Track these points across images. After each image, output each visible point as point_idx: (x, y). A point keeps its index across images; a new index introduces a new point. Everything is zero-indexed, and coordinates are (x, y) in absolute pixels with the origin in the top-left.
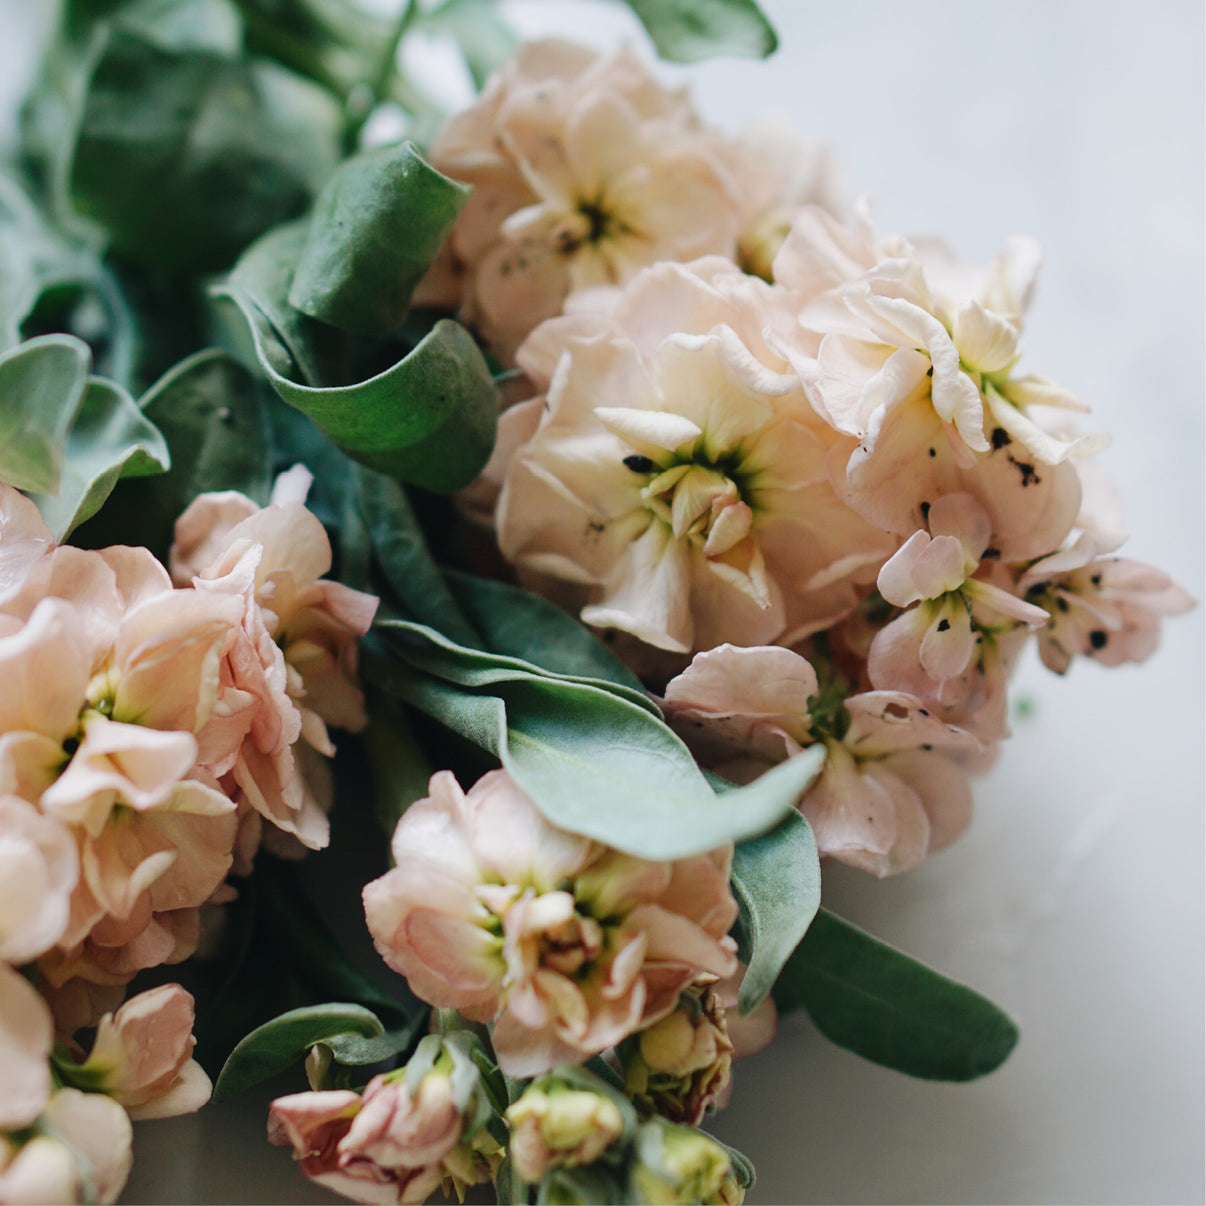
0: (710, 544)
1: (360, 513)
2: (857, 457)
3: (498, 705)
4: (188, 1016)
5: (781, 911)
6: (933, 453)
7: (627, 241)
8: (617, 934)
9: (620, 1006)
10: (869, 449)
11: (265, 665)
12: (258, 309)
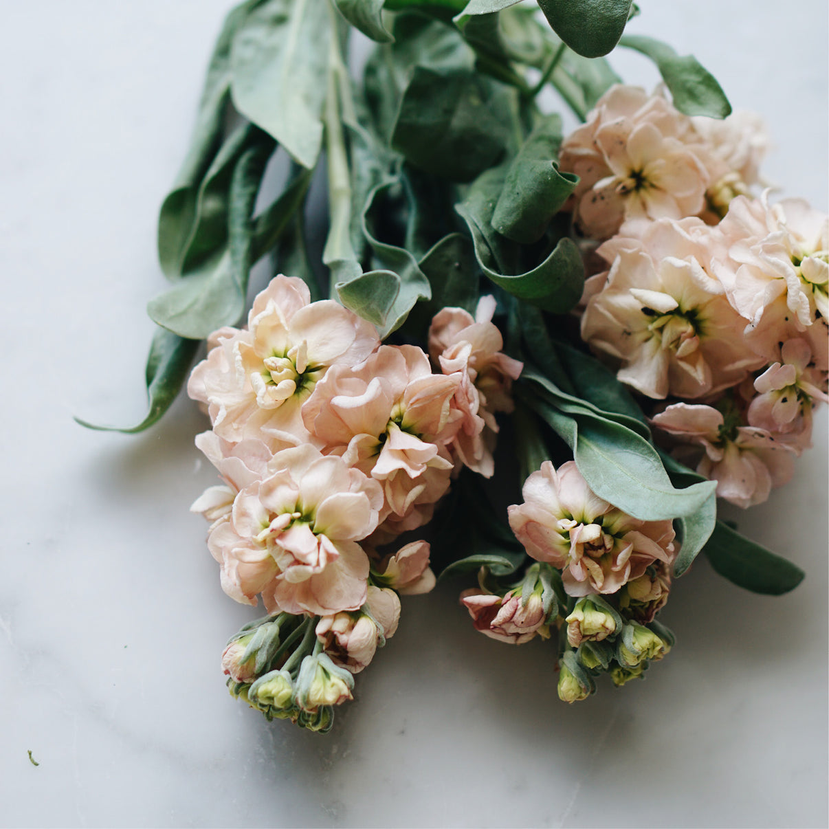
0: (679, 352)
1: (517, 316)
2: (748, 329)
3: (573, 425)
4: (427, 552)
5: (696, 528)
6: (787, 319)
7: (652, 191)
8: (620, 542)
9: (619, 575)
10: (755, 326)
11: (470, 402)
12: (477, 227)
